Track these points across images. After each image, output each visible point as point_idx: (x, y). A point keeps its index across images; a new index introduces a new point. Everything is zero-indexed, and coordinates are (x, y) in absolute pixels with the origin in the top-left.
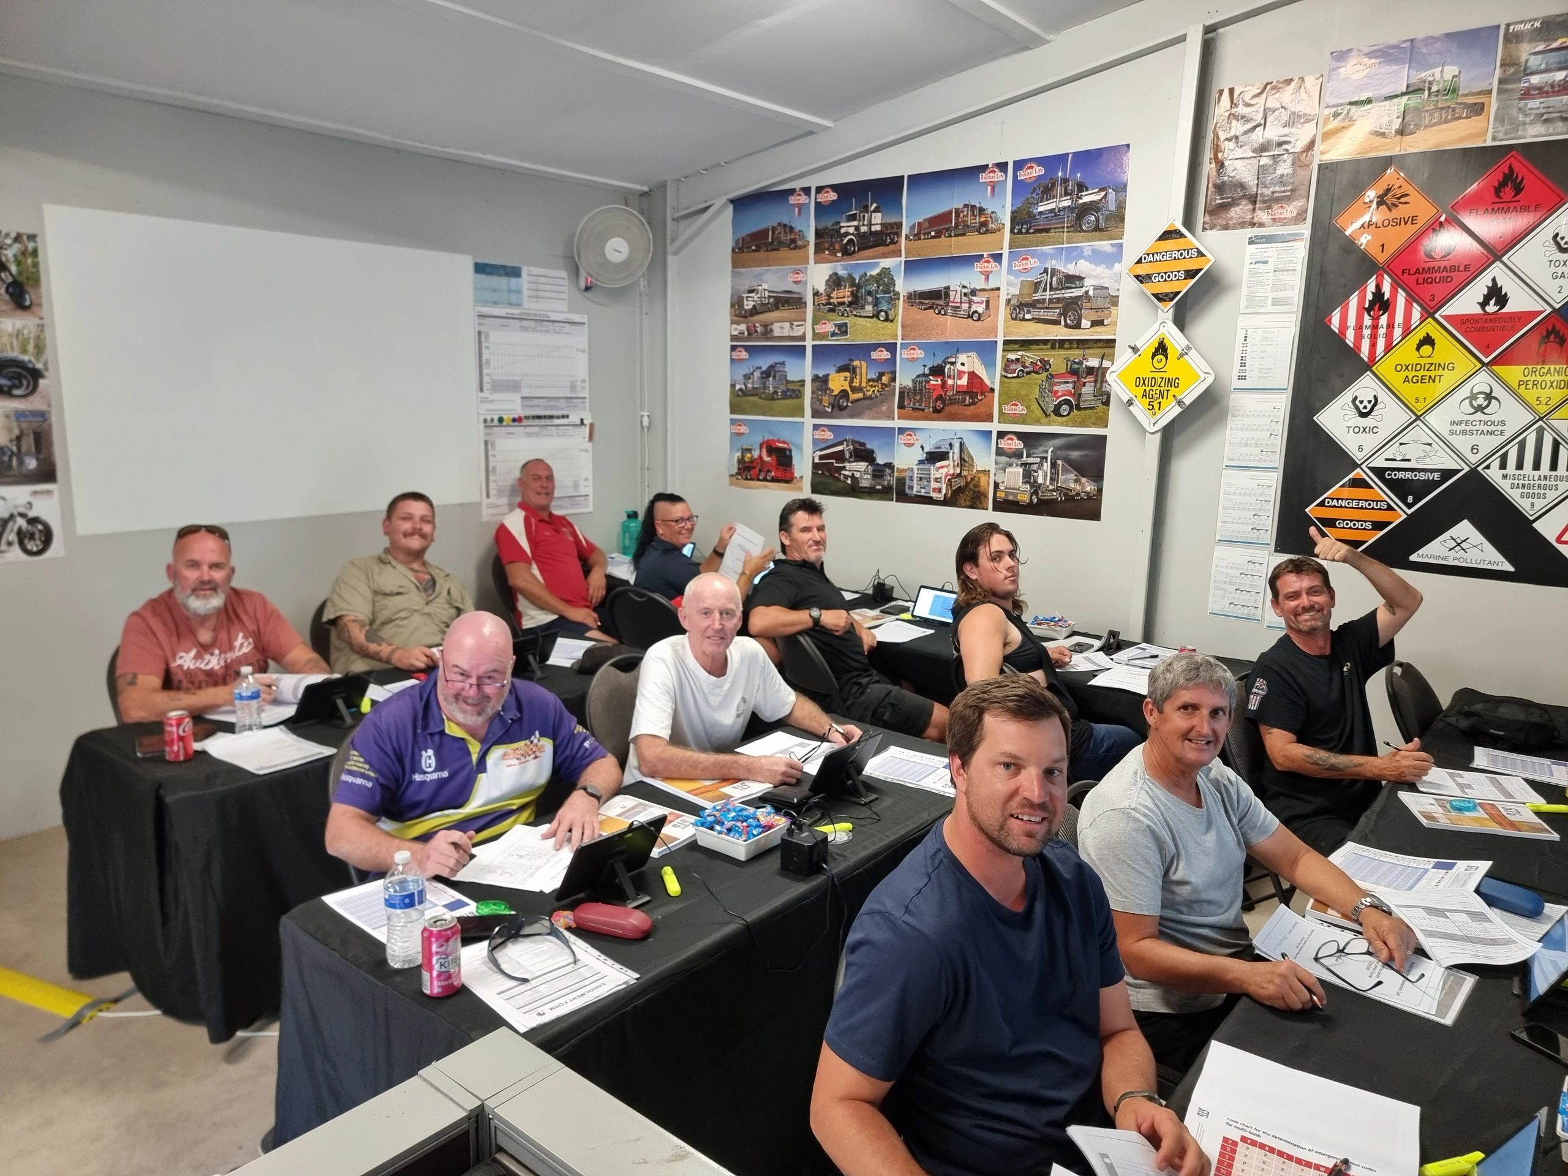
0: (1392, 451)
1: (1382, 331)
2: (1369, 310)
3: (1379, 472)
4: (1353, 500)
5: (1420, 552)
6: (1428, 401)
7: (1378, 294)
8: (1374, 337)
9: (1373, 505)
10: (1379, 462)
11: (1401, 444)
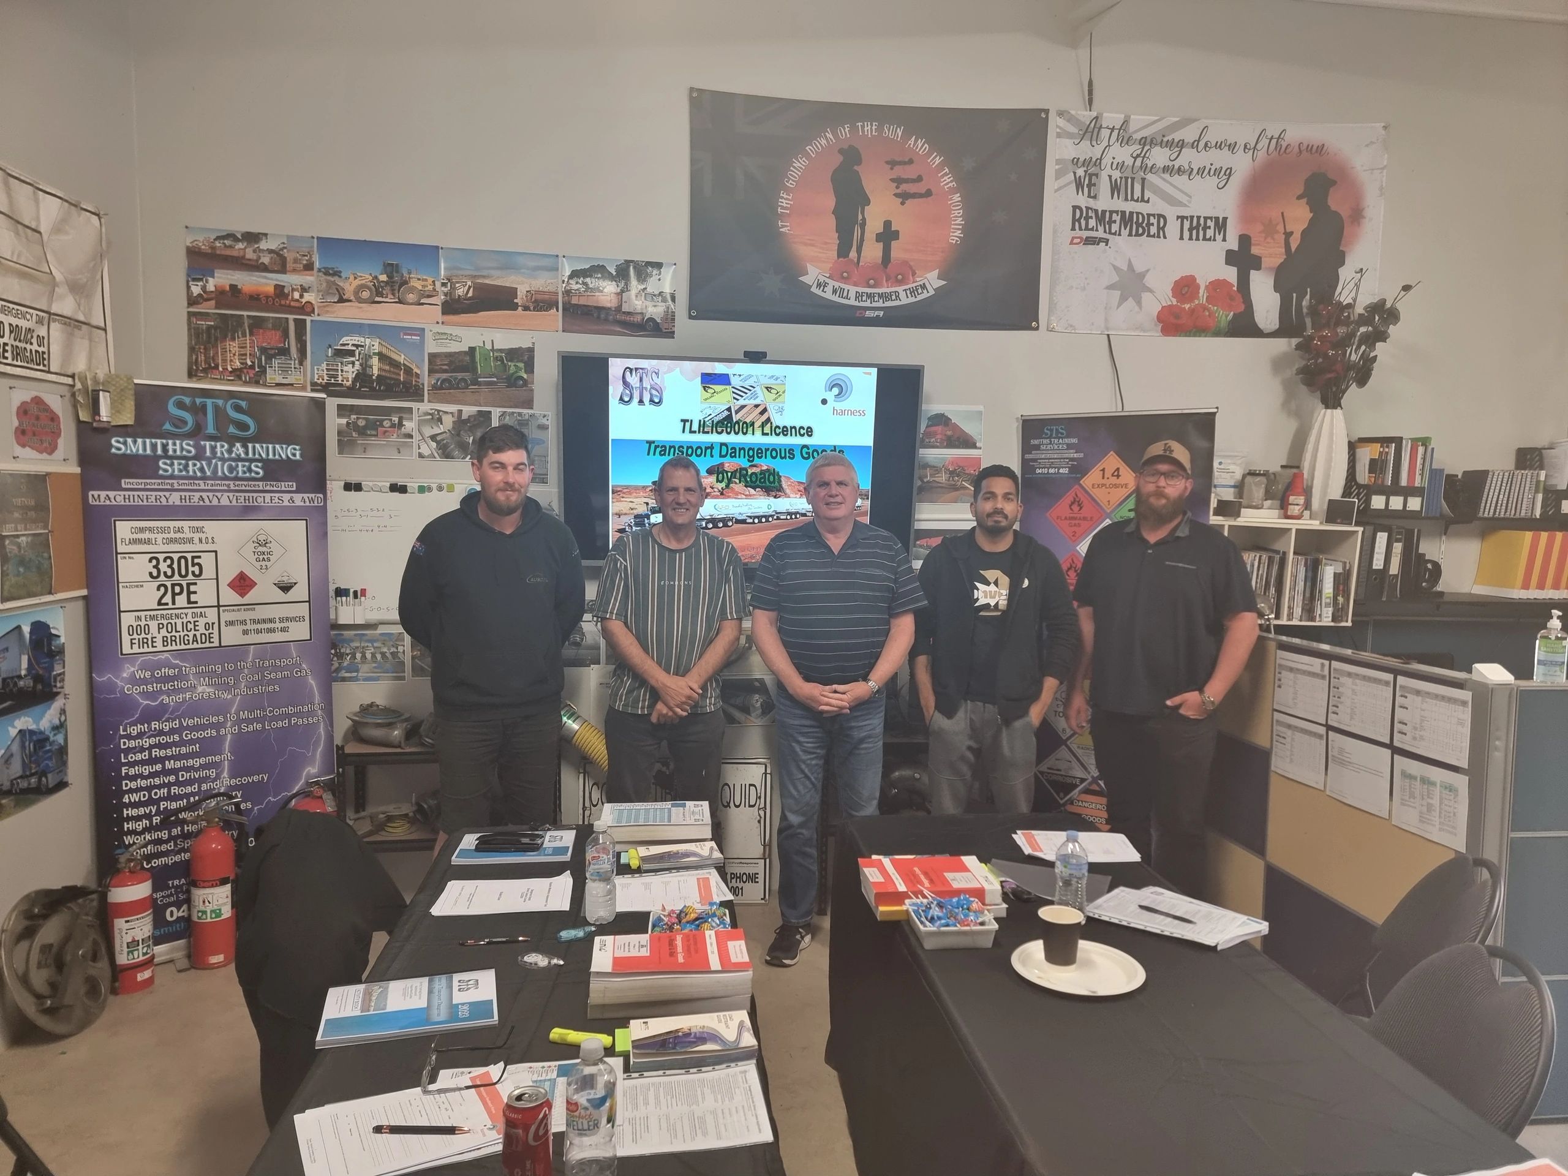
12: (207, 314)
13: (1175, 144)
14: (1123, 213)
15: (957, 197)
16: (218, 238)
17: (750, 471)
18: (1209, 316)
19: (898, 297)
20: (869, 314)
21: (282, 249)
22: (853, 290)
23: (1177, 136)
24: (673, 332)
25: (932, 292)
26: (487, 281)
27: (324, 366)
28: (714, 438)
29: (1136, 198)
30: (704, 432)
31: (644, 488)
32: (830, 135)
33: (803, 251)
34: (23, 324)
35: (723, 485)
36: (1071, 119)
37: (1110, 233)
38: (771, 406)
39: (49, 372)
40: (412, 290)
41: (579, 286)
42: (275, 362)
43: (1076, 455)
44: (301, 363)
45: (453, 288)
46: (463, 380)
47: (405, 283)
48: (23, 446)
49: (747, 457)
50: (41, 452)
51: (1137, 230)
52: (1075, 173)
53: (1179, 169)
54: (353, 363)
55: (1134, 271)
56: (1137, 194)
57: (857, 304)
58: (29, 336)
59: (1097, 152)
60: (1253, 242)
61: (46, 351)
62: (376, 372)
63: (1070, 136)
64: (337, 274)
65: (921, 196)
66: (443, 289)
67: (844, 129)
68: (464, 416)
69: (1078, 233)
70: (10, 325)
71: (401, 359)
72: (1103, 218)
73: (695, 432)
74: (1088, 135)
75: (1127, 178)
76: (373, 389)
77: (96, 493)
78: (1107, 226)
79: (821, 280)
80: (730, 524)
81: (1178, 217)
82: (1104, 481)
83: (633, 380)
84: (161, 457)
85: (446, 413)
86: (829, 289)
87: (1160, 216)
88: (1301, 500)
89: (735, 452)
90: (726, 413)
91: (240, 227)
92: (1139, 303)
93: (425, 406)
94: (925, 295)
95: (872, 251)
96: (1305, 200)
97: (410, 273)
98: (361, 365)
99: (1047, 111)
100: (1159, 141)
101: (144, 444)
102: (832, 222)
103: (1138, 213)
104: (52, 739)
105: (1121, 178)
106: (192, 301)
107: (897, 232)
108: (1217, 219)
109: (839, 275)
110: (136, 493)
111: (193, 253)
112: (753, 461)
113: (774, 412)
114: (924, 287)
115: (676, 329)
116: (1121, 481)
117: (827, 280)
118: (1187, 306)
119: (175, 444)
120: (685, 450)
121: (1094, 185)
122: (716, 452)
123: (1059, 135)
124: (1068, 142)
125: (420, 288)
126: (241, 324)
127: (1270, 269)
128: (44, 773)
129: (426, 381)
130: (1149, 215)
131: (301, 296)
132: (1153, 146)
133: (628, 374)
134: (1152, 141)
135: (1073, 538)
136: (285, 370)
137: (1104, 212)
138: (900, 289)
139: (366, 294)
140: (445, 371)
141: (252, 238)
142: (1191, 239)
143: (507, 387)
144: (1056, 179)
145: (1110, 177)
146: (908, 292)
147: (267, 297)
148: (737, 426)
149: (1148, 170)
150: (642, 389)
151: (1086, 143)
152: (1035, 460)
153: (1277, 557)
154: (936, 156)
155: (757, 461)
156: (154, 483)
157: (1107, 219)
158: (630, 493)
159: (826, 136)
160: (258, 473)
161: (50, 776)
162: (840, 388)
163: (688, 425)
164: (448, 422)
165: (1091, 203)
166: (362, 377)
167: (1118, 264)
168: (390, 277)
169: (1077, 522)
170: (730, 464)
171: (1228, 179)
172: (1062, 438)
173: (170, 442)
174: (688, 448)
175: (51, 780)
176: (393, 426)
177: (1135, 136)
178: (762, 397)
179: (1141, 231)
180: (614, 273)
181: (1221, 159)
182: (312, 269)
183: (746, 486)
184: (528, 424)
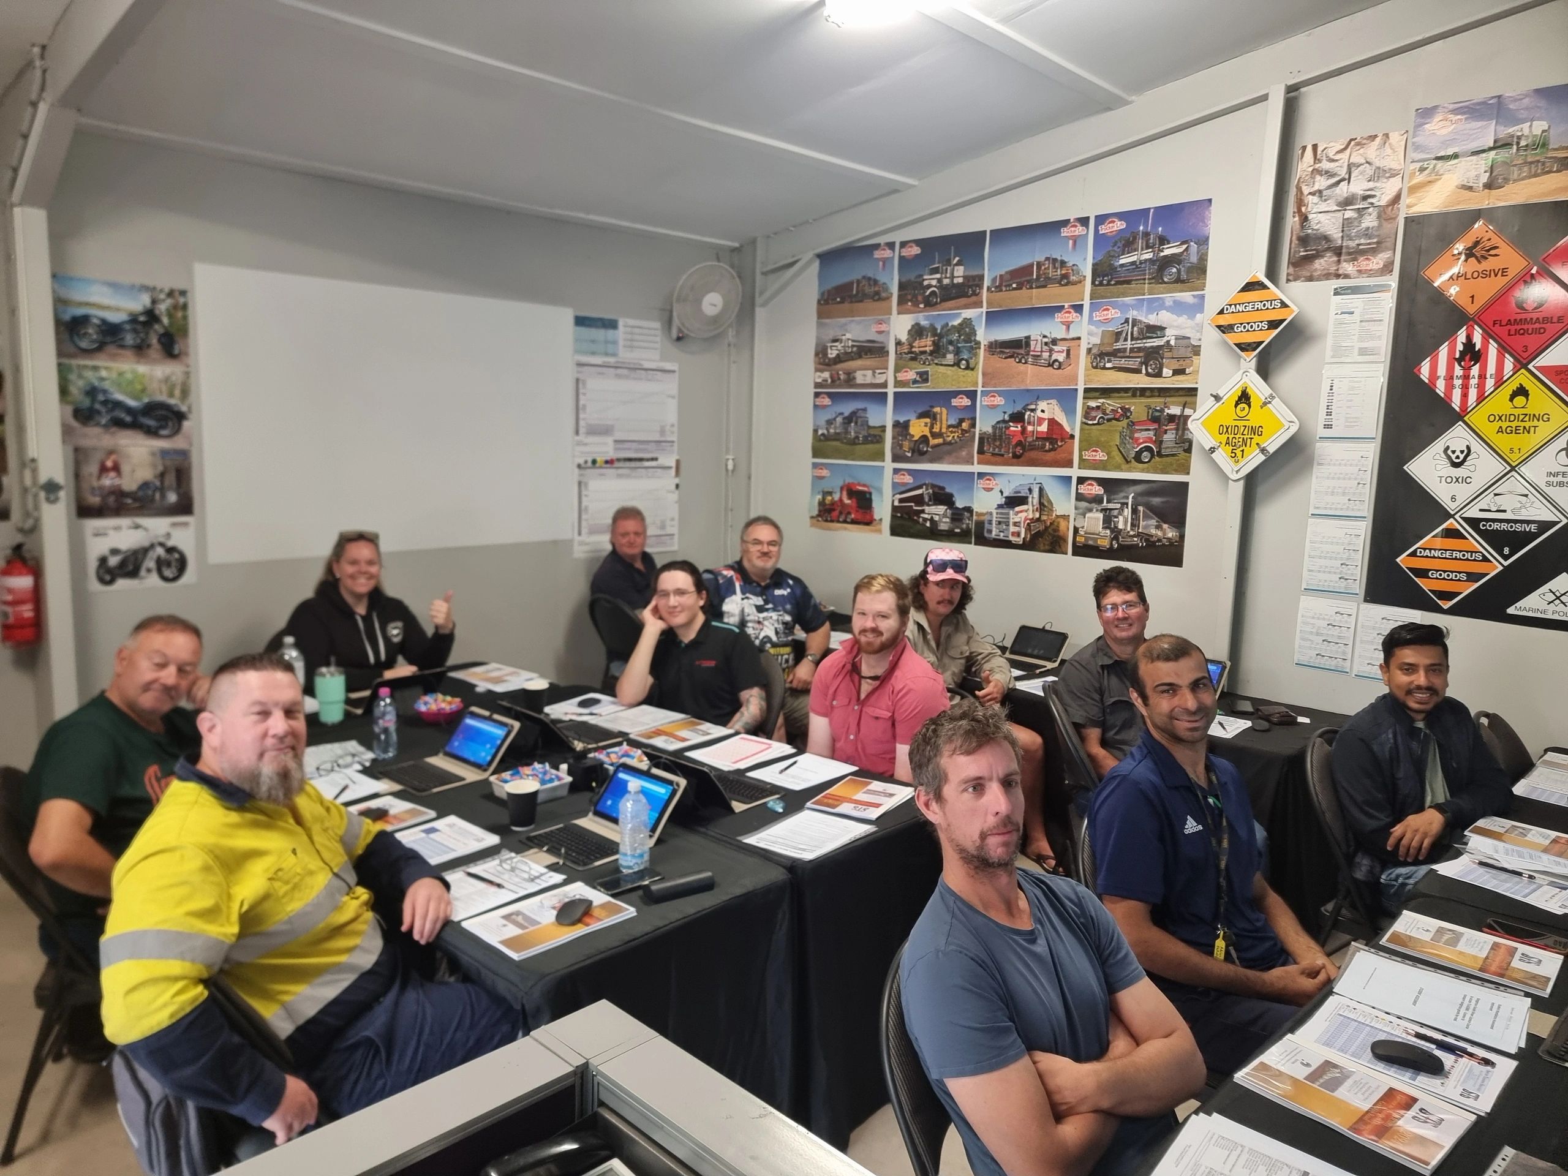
0: (1485, 502)
1: (1474, 382)
2: (1459, 361)
3: (1473, 523)
4: (1446, 550)
5: (1518, 604)
6: (1523, 452)
7: (1469, 344)
8: (1465, 388)
9: (1468, 556)
10: (1473, 513)
11: (1496, 495)
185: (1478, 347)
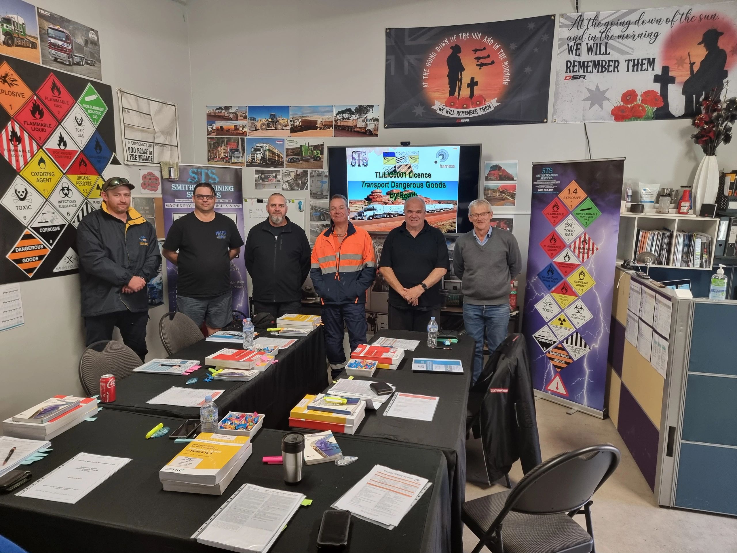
3: (36, 229)
4: (28, 246)
5: (57, 266)
8: (17, 156)
9: (38, 247)
10: (36, 225)
11: (43, 214)
12: (213, 138)
13: (625, 23)
14: (594, 61)
15: (506, 63)
16: (217, 109)
17: (404, 193)
18: (642, 110)
19: (476, 112)
20: (462, 121)
21: (236, 112)
22: (456, 110)
23: (626, 19)
24: (378, 135)
25: (493, 109)
26: (306, 119)
27: (250, 155)
28: (389, 179)
29: (602, 53)
30: (385, 177)
31: (361, 201)
32: (446, 41)
33: (433, 95)
34: (143, 148)
35: (393, 199)
36: (568, 18)
37: (587, 72)
38: (413, 165)
39: (154, 163)
40: (280, 124)
41: (341, 118)
42: (235, 154)
43: (557, 182)
44: (243, 155)
45: (294, 122)
46: (298, 158)
47: (277, 121)
48: (145, 189)
49: (403, 187)
50: (152, 191)
51: (602, 69)
52: (568, 45)
53: (627, 36)
54: (260, 154)
55: (599, 90)
56: (603, 50)
57: (457, 117)
58: (146, 152)
59: (580, 33)
60: (670, 69)
61: (153, 156)
62: (268, 157)
63: (566, 26)
64: (254, 120)
65: (489, 64)
66: (291, 123)
67: (453, 37)
68: (298, 173)
69: (569, 74)
70: (138, 148)
71: (276, 151)
72: (582, 65)
73: (381, 177)
74: (576, 24)
75: (597, 44)
76: (267, 163)
77: (167, 204)
78: (585, 69)
79: (441, 107)
80: (396, 216)
81: (626, 61)
82: (570, 195)
83: (356, 156)
84: (187, 191)
85: (292, 172)
86: (445, 111)
87: (615, 61)
88: (687, 204)
89: (398, 185)
90: (394, 169)
91: (223, 105)
92: (601, 106)
93: (284, 170)
94: (490, 110)
95: (465, 92)
96: (703, 45)
97: (279, 117)
98: (263, 154)
99: (554, 16)
100: (616, 23)
101: (182, 186)
102: (447, 80)
103: (602, 61)
104: (157, 287)
105: (594, 44)
106: (209, 134)
107: (477, 82)
108: (649, 59)
109: (449, 104)
110: (180, 204)
111: (209, 116)
112: (405, 189)
113: (414, 167)
114: (489, 106)
115: (379, 133)
116: (577, 195)
117: (444, 107)
118: (629, 106)
119: (192, 186)
120: (377, 185)
121: (579, 49)
122: (390, 185)
123: (561, 27)
124: (565, 30)
125: (283, 123)
126: (224, 141)
127: (681, 83)
128: (153, 298)
129: (285, 159)
130: (609, 61)
131: (243, 129)
132: (612, 26)
133: (354, 154)
134: (612, 24)
135: (554, 224)
136: (238, 157)
137: (584, 62)
138: (478, 108)
139: (264, 127)
140: (292, 155)
141: (227, 108)
142: (633, 70)
143: (314, 161)
144: (558, 49)
145: (587, 44)
146: (482, 109)
147: (232, 130)
148: (398, 174)
149: (609, 38)
150: (359, 160)
151: (575, 29)
152: (538, 185)
153: (668, 233)
154: (497, 45)
155: (407, 189)
156: (185, 200)
157: (586, 65)
158: (356, 203)
159: (445, 42)
160: (219, 196)
161: (156, 300)
162: (443, 156)
163: (378, 174)
164: (293, 175)
165: (577, 58)
166: (263, 159)
167: (590, 88)
168: (272, 119)
169: (556, 216)
170: (396, 190)
171: (656, 38)
172: (551, 174)
173: (190, 185)
174: (378, 184)
175: (157, 301)
176: (273, 177)
177: (602, 22)
178: (409, 161)
179: (604, 69)
180: (354, 111)
181: (653, 28)
182: (246, 118)
183: (403, 200)
184: (321, 175)
185: (19, 134)
